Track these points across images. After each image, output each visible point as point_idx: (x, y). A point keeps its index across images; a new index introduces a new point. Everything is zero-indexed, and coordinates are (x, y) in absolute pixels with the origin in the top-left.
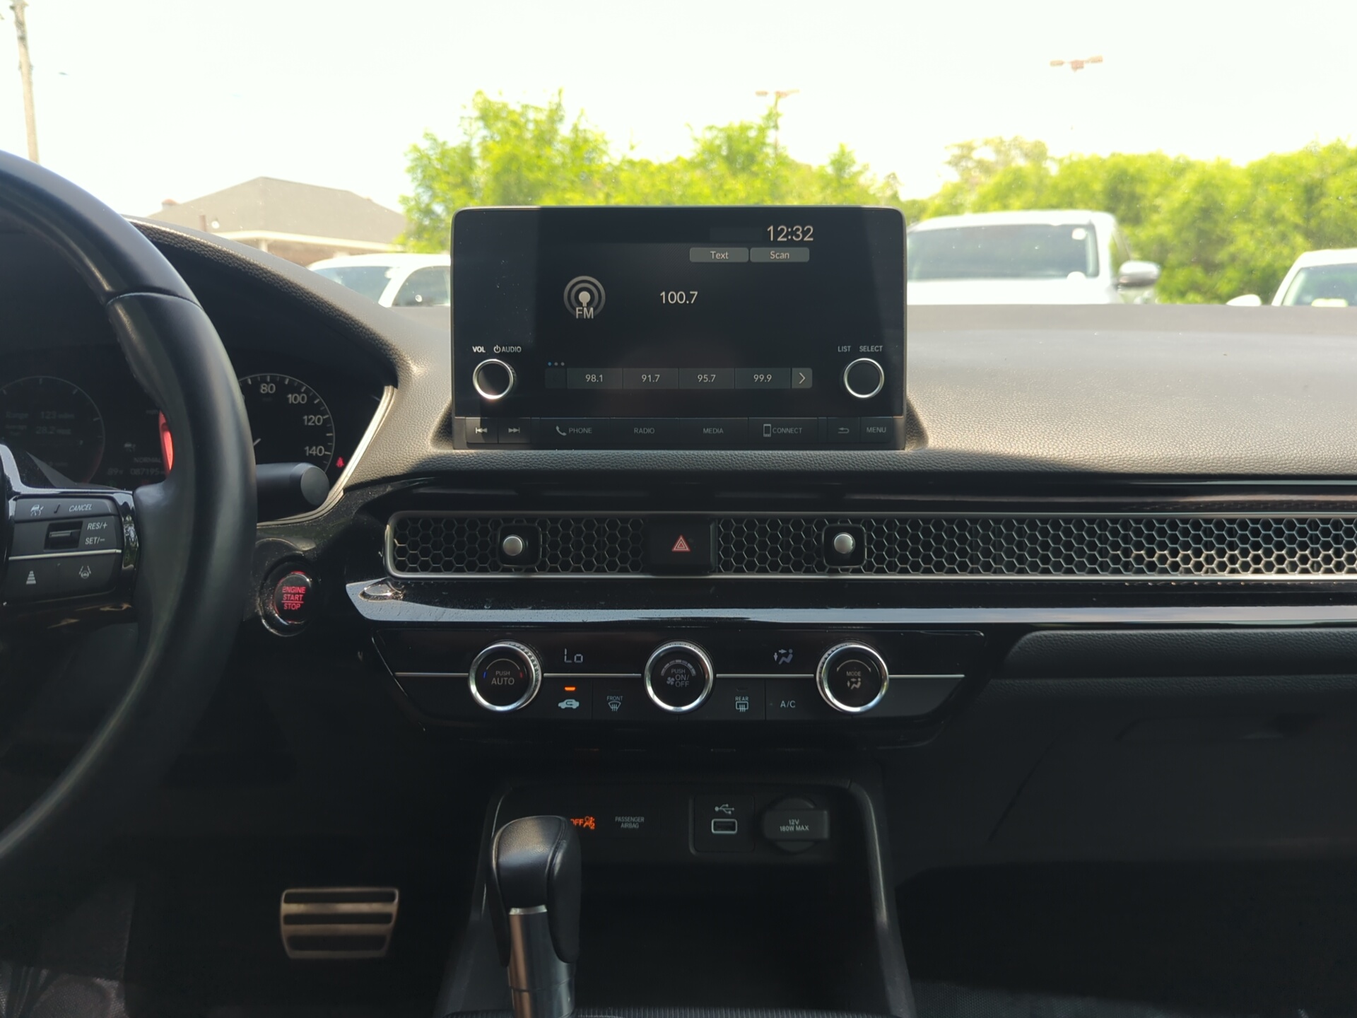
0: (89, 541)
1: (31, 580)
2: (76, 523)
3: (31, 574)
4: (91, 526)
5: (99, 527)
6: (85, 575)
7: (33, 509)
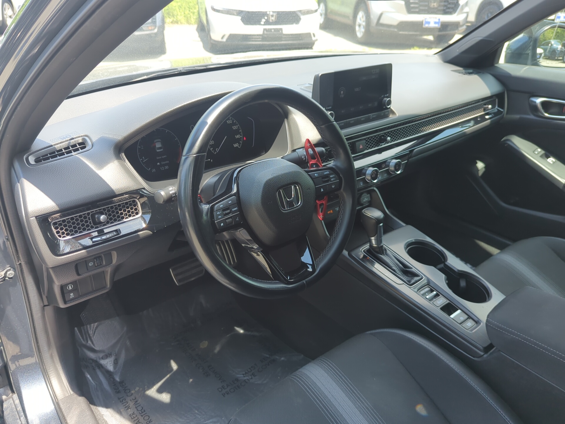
0: (332, 180)
1: (322, 190)
2: (327, 176)
3: (322, 189)
4: (331, 176)
5: (333, 176)
6: (333, 187)
7: (315, 175)
